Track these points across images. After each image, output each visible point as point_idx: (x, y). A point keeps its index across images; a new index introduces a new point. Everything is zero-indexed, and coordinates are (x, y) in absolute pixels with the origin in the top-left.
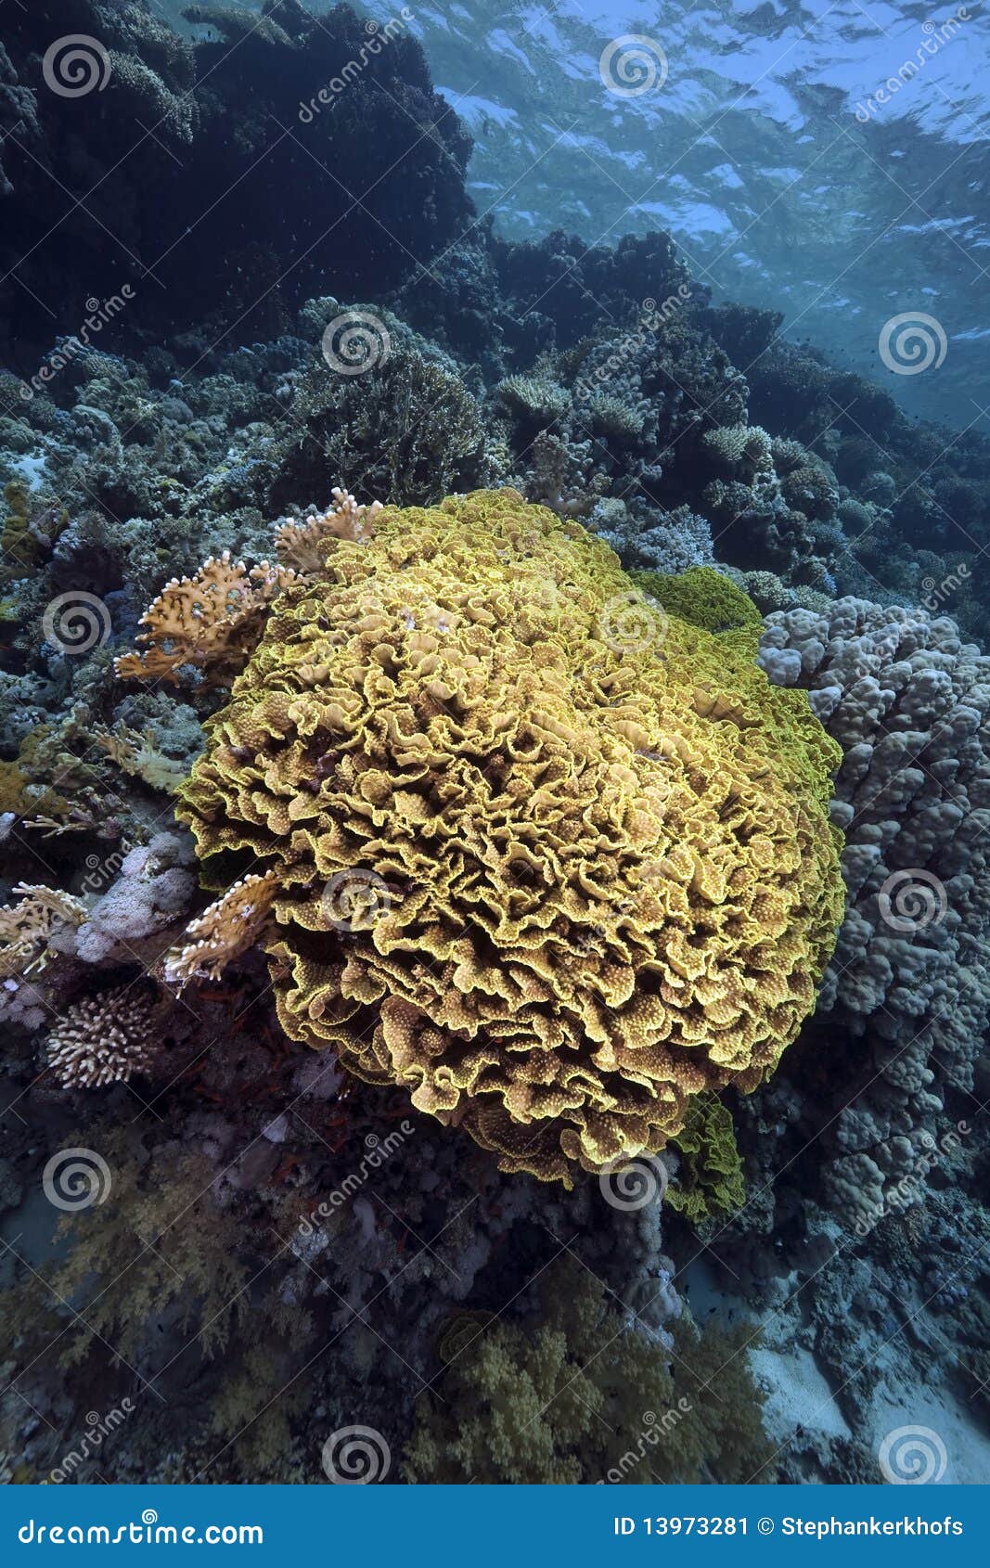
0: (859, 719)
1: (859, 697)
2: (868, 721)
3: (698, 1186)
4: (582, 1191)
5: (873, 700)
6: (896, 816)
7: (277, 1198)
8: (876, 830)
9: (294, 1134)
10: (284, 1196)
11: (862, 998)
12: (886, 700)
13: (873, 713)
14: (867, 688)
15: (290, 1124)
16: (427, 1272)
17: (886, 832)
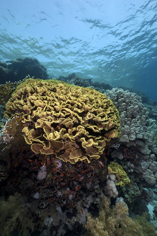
0: (114, 100)
1: (112, 97)
2: (115, 100)
3: (121, 180)
4: (102, 192)
5: (114, 97)
6: (125, 110)
7: (40, 212)
8: (123, 113)
9: (41, 196)
10: (41, 212)
11: (132, 138)
12: (116, 96)
13: (115, 98)
14: (113, 96)
15: (40, 194)
16: (76, 220)
17: (124, 113)
